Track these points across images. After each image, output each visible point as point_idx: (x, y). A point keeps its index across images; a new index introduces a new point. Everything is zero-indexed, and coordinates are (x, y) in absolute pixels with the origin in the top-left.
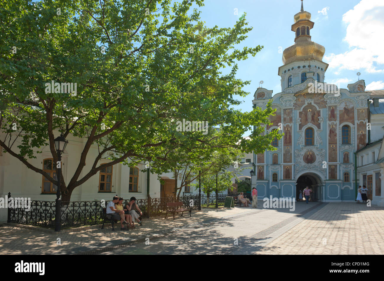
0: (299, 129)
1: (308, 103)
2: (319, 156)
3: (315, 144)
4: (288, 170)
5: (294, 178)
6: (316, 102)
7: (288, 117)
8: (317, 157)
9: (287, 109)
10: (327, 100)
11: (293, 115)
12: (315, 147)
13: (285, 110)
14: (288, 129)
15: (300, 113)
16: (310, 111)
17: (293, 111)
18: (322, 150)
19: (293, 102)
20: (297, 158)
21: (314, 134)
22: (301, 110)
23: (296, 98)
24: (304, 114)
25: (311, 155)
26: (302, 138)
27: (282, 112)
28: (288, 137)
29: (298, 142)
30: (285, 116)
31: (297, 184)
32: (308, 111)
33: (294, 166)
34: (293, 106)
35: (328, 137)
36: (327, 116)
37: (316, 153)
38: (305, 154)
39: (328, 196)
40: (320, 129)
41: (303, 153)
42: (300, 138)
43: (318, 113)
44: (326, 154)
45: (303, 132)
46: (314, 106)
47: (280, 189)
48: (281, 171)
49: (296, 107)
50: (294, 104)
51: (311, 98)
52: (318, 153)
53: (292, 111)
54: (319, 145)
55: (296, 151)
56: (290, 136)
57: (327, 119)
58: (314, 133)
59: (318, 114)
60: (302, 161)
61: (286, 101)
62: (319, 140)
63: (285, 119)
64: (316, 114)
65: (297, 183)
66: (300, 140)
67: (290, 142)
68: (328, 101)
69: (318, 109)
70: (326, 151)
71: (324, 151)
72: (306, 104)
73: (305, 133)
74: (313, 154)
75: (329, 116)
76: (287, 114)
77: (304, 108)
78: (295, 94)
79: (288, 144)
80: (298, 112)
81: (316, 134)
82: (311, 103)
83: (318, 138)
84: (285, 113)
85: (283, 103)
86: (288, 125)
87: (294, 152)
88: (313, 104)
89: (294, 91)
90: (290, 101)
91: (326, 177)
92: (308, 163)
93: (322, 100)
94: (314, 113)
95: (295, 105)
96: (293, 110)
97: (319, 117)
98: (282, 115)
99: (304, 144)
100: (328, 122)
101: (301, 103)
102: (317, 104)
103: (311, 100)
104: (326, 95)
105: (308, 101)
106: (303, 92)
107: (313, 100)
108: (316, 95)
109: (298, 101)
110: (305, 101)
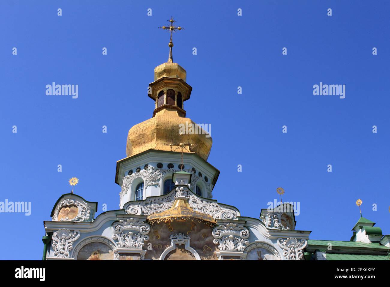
1: (177, 244)
9: (127, 254)
10: (220, 241)
13: (122, 256)
19: (143, 237)
34: (143, 248)
46: (191, 253)
51: (184, 233)
61: (126, 233)
72: (173, 247)
77: (167, 257)
78: (148, 218)
82: (183, 245)
85: (118, 236)
89: (145, 211)
90: (135, 233)
101: (161, 242)
102: (198, 250)
103: (184, 238)
104: (216, 229)
105: (177, 240)
106: (167, 215)
107: (189, 238)
108: (195, 227)
109: (154, 237)
110: (171, 238)
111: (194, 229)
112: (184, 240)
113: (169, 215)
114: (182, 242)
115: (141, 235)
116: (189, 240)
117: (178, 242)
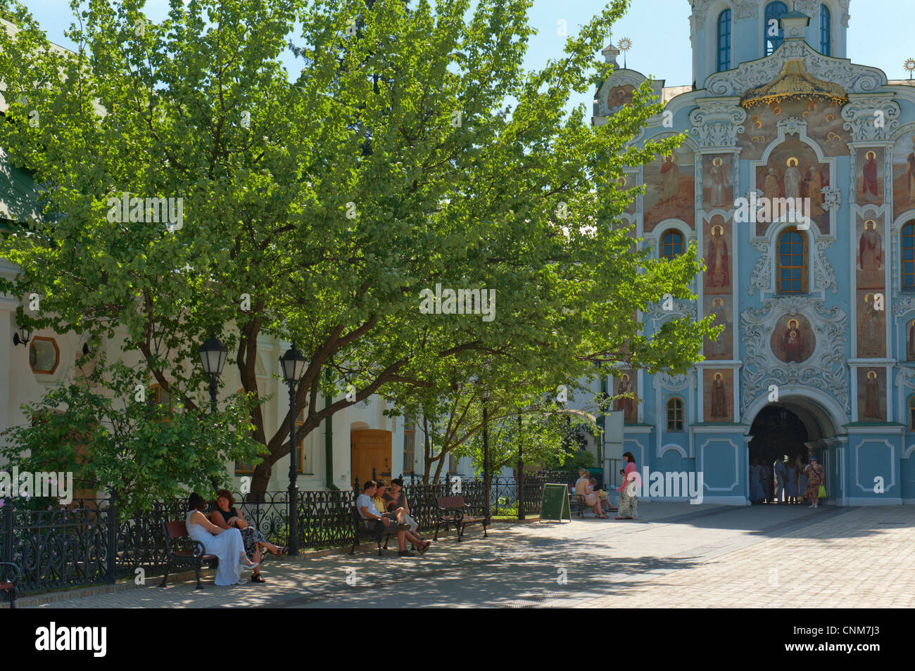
0: (758, 233)
1: (787, 134)
2: (826, 332)
3: (812, 289)
4: (722, 386)
5: (741, 414)
6: (816, 129)
7: (720, 187)
8: (819, 338)
9: (714, 156)
10: (853, 125)
11: (737, 178)
12: (813, 300)
13: (707, 158)
14: (717, 230)
15: (761, 171)
16: (792, 162)
17: (736, 165)
18: (833, 311)
19: (736, 128)
20: (750, 343)
21: (807, 252)
22: (764, 161)
23: (744, 115)
24: (775, 176)
25: (797, 331)
26: (766, 267)
27: (699, 167)
28: (718, 262)
29: (753, 281)
30: (710, 183)
31: (750, 439)
32: (788, 163)
33: (741, 370)
34: (737, 145)
35: (854, 266)
36: (853, 187)
37: (815, 322)
38: (778, 325)
39: (858, 484)
40: (828, 232)
41: (770, 322)
42: (759, 266)
43: (821, 174)
44: (849, 326)
45: (770, 243)
46: (808, 147)
47: (694, 459)
48: (696, 389)
49: (748, 147)
50: (738, 135)
51: (798, 116)
52: (820, 324)
53: (732, 162)
54: (823, 292)
55: (745, 316)
56: (726, 258)
57: (852, 199)
58: (807, 247)
59: (822, 178)
60: (767, 351)
61: (711, 124)
62: (824, 273)
63: (707, 194)
64: (816, 176)
65: (750, 434)
66: (762, 274)
67: (727, 282)
68: (856, 129)
69: (821, 159)
70: (848, 314)
71: (841, 315)
72: (781, 139)
73: (777, 247)
74: (806, 325)
75: (857, 187)
76: (714, 175)
77: (772, 153)
78: (742, 100)
79: (718, 289)
80: (753, 165)
81: (813, 251)
82: (797, 135)
83: (820, 267)
84: (707, 171)
85: (700, 130)
86: (717, 219)
87: (740, 317)
88: (803, 138)
89: (738, 86)
90: (725, 123)
91: (849, 413)
92: (788, 360)
93: (834, 123)
94: (809, 174)
95: (743, 138)
96: (736, 158)
97: (825, 190)
98: (698, 179)
99: (773, 289)
100: (855, 209)
101: (764, 132)
102: (819, 141)
103: (798, 124)
104: (847, 107)
105: (787, 128)
106: (771, 94)
107: (805, 123)
108: (815, 106)
109: (753, 126)
110: (778, 125)
111: (812, 109)
112: (797, 127)
113: (775, 93)
114: (795, 131)
115: (733, 125)
116: (805, 127)
117: (789, 131)
